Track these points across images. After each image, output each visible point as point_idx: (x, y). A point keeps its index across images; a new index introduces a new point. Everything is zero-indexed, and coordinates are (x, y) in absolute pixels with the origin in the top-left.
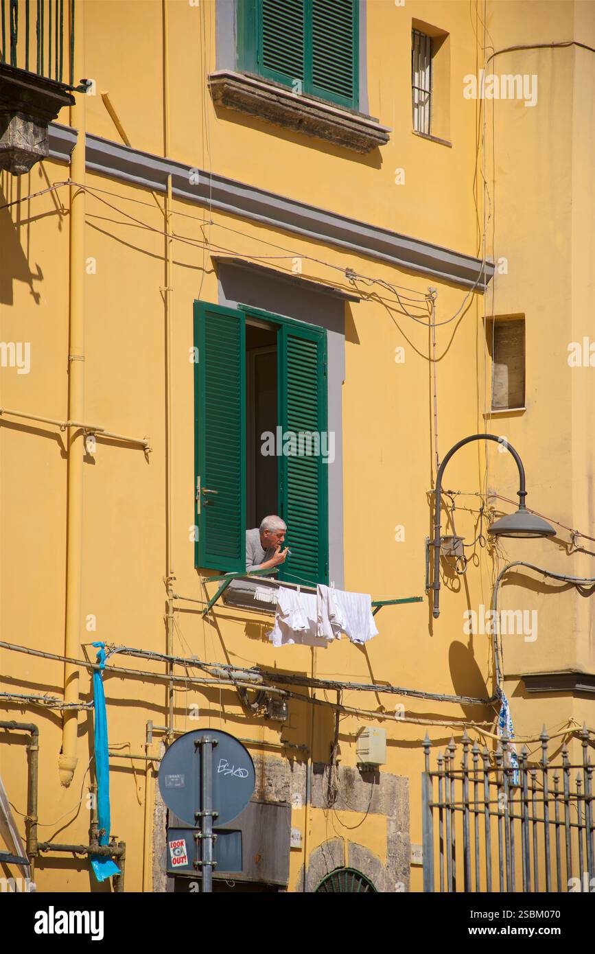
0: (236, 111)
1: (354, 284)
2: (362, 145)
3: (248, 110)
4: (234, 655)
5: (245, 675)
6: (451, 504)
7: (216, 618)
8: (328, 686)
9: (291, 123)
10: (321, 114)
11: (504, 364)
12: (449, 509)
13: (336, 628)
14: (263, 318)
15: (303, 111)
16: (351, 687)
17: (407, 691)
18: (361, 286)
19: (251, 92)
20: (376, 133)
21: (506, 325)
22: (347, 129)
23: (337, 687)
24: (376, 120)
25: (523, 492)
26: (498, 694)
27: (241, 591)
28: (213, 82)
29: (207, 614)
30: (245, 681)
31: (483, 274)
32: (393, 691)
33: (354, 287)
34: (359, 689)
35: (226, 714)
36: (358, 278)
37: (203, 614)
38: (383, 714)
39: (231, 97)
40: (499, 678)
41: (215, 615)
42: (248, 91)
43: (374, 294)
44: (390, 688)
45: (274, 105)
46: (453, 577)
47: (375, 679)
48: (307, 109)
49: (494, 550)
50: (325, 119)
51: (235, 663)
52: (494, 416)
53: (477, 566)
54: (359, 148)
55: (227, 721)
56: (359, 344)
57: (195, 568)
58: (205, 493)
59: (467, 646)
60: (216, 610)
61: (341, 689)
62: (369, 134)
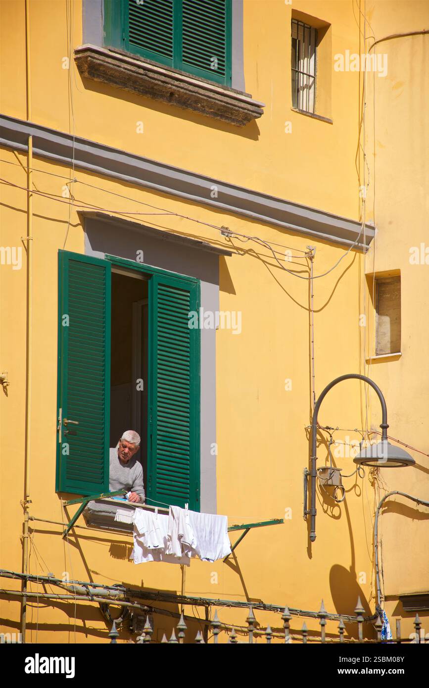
0: (104, 83)
1: (230, 241)
2: (237, 118)
3: (116, 83)
4: (97, 574)
5: (106, 592)
6: (329, 439)
7: (78, 539)
8: (195, 602)
9: (162, 96)
10: (191, 88)
11: (387, 315)
12: (328, 443)
13: (185, 547)
14: (131, 267)
15: (172, 85)
16: (220, 604)
17: (280, 608)
18: (237, 243)
19: (116, 65)
20: (249, 107)
21: (388, 281)
22: (219, 102)
23: (206, 603)
24: (250, 96)
25: (385, 425)
26: (379, 613)
27: (103, 514)
28: (78, 56)
29: (69, 535)
30: (104, 597)
31: (362, 235)
32: (265, 607)
33: (230, 243)
34: (228, 606)
35: (88, 629)
36: (232, 235)
37: (63, 535)
38: (258, 629)
39: (96, 70)
40: (381, 598)
41: (77, 536)
42: (113, 65)
43: (250, 250)
44: (262, 605)
45: (142, 79)
46: (333, 506)
47: (250, 597)
48: (176, 83)
49: (376, 481)
50: (196, 93)
51: (97, 580)
52: (375, 361)
53: (359, 496)
54: (233, 120)
55: (88, 635)
56: (235, 294)
57: (56, 492)
58: (66, 423)
59: (349, 569)
60: (78, 531)
61: (209, 605)
62: (242, 108)
